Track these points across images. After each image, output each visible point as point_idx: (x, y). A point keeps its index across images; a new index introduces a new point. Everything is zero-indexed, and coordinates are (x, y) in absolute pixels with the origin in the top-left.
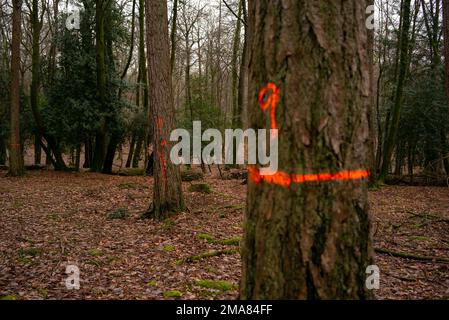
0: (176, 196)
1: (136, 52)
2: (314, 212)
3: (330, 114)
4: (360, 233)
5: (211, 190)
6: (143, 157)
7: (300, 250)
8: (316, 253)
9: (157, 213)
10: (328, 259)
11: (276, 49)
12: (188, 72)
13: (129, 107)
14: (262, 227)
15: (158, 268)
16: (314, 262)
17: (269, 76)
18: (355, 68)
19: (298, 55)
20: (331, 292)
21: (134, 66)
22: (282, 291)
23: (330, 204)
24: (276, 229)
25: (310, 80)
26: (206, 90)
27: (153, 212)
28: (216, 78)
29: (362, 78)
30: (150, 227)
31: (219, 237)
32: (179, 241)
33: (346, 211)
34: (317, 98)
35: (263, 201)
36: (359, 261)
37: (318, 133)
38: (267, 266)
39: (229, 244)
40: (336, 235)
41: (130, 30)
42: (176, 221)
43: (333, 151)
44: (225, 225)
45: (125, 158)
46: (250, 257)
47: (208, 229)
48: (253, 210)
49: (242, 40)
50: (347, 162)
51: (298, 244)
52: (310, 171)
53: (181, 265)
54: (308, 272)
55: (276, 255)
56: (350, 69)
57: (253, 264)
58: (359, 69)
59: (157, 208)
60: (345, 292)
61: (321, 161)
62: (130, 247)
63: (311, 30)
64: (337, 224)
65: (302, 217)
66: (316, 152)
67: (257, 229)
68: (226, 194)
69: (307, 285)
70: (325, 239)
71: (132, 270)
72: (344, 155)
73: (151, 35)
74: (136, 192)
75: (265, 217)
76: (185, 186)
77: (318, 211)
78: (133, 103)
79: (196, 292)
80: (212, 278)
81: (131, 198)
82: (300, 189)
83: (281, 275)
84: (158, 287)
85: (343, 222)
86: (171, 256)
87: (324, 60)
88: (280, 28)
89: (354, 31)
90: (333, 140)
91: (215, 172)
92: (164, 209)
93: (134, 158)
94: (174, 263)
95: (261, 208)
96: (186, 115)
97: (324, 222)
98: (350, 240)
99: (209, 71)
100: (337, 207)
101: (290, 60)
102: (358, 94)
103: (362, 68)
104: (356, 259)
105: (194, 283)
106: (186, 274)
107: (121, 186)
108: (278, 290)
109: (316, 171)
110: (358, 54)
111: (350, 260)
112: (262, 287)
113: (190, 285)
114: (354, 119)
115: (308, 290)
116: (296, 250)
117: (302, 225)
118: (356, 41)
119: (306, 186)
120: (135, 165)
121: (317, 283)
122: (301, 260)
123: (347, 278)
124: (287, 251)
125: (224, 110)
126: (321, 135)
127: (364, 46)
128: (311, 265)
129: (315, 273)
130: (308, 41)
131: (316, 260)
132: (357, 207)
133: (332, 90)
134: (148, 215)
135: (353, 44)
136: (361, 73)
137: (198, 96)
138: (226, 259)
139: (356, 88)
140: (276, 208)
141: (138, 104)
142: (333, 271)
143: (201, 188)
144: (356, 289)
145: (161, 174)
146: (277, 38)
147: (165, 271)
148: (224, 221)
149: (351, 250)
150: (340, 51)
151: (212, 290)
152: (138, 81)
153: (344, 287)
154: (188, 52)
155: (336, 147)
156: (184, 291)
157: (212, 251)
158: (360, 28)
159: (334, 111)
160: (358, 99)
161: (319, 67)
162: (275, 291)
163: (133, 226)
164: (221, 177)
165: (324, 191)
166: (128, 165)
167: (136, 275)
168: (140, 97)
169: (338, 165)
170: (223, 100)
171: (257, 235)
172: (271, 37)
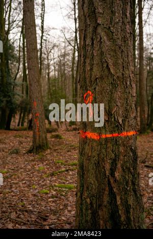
0: (45, 141)
1: (21, 66)
2: (111, 152)
3: (117, 106)
4: (133, 161)
5: (62, 137)
6: (26, 120)
7: (105, 170)
8: (113, 171)
9: (35, 150)
10: (118, 174)
11: (91, 75)
12: (48, 76)
13: (19, 95)
14: (87, 159)
15: (36, 179)
16: (112, 176)
17: (88, 87)
18: (128, 83)
19: (102, 78)
20: (120, 189)
21: (20, 73)
22: (97, 189)
23: (118, 148)
24: (93, 160)
25: (107, 89)
26: (58, 85)
27: (32, 150)
28: (63, 79)
29: (132, 88)
30: (32, 158)
31: (67, 161)
32: (47, 164)
33: (126, 151)
34: (111, 98)
35: (87, 147)
36: (133, 174)
37: (112, 115)
38: (90, 178)
39: (72, 165)
40: (122, 162)
41: (18, 55)
42: (45, 154)
43: (119, 123)
44: (70, 155)
45: (17, 121)
46: (81, 174)
47: (61, 158)
48: (82, 151)
49: (76, 59)
50: (126, 128)
51: (104, 167)
52: (108, 132)
53: (48, 177)
54: (109, 180)
55: (94, 173)
56: (126, 83)
57: (83, 177)
58: (130, 83)
59: (35, 148)
60: (126, 189)
61: (113, 128)
62: (21, 168)
63: (107, 66)
64: (122, 157)
65: (105, 154)
66: (111, 124)
67: (84, 160)
68: (70, 139)
69: (109, 186)
70: (116, 164)
71: (23, 180)
72: (124, 125)
73: (30, 59)
74: (24, 139)
75: (88, 155)
76: (49, 135)
77: (113, 151)
78: (20, 93)
79: (56, 190)
80: (64, 183)
81: (21, 143)
82: (104, 141)
83: (96, 182)
84: (37, 189)
85: (124, 156)
86: (43, 172)
87: (113, 80)
88: (93, 64)
89: (128, 65)
90: (119, 118)
91: (64, 127)
92: (38, 148)
93: (22, 121)
94: (44, 176)
95: (86, 150)
96: (49, 99)
97: (116, 157)
98: (128, 165)
99: (60, 75)
100: (121, 149)
101: (98, 80)
102: (130, 95)
103: (132, 83)
104: (131, 173)
105: (55, 186)
106: (51, 181)
107: (15, 137)
108: (95, 189)
109: (111, 132)
110: (130, 76)
111: (129, 174)
112: (87, 188)
113: (53, 187)
114: (129, 107)
115: (109, 189)
116: (103, 170)
117: (105, 158)
118: (129, 70)
119: (107, 139)
120: (22, 125)
121: (113, 185)
122: (105, 175)
123: (127, 183)
124: (99, 171)
125: (68, 95)
126: (113, 115)
127: (132, 72)
128: (110, 177)
129: (112, 181)
130: (106, 71)
131: (112, 174)
132: (131, 149)
133: (118, 94)
134: (30, 151)
135: (127, 72)
136: (131, 86)
137: (54, 88)
138: (71, 173)
139: (129, 93)
140: (93, 150)
141: (23, 93)
142: (120, 179)
143: (57, 137)
144: (132, 187)
145: (37, 130)
146: (91, 69)
147: (40, 180)
148: (69, 153)
149: (129, 169)
150: (121, 76)
151: (64, 189)
152: (23, 82)
153: (126, 187)
154: (48, 65)
155: (120, 121)
156: (50, 190)
157: (64, 169)
158: (130, 64)
159: (119, 104)
160: (130, 98)
161: (112, 83)
162: (93, 190)
163: (22, 157)
164: (67, 130)
165: (115, 141)
166: (18, 125)
167: (25, 183)
168: (24, 90)
169: (121, 129)
170: (67, 90)
171: (84, 163)
172: (89, 69)
